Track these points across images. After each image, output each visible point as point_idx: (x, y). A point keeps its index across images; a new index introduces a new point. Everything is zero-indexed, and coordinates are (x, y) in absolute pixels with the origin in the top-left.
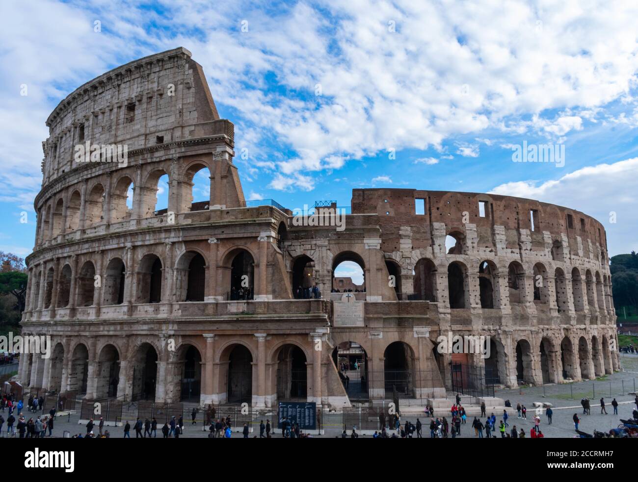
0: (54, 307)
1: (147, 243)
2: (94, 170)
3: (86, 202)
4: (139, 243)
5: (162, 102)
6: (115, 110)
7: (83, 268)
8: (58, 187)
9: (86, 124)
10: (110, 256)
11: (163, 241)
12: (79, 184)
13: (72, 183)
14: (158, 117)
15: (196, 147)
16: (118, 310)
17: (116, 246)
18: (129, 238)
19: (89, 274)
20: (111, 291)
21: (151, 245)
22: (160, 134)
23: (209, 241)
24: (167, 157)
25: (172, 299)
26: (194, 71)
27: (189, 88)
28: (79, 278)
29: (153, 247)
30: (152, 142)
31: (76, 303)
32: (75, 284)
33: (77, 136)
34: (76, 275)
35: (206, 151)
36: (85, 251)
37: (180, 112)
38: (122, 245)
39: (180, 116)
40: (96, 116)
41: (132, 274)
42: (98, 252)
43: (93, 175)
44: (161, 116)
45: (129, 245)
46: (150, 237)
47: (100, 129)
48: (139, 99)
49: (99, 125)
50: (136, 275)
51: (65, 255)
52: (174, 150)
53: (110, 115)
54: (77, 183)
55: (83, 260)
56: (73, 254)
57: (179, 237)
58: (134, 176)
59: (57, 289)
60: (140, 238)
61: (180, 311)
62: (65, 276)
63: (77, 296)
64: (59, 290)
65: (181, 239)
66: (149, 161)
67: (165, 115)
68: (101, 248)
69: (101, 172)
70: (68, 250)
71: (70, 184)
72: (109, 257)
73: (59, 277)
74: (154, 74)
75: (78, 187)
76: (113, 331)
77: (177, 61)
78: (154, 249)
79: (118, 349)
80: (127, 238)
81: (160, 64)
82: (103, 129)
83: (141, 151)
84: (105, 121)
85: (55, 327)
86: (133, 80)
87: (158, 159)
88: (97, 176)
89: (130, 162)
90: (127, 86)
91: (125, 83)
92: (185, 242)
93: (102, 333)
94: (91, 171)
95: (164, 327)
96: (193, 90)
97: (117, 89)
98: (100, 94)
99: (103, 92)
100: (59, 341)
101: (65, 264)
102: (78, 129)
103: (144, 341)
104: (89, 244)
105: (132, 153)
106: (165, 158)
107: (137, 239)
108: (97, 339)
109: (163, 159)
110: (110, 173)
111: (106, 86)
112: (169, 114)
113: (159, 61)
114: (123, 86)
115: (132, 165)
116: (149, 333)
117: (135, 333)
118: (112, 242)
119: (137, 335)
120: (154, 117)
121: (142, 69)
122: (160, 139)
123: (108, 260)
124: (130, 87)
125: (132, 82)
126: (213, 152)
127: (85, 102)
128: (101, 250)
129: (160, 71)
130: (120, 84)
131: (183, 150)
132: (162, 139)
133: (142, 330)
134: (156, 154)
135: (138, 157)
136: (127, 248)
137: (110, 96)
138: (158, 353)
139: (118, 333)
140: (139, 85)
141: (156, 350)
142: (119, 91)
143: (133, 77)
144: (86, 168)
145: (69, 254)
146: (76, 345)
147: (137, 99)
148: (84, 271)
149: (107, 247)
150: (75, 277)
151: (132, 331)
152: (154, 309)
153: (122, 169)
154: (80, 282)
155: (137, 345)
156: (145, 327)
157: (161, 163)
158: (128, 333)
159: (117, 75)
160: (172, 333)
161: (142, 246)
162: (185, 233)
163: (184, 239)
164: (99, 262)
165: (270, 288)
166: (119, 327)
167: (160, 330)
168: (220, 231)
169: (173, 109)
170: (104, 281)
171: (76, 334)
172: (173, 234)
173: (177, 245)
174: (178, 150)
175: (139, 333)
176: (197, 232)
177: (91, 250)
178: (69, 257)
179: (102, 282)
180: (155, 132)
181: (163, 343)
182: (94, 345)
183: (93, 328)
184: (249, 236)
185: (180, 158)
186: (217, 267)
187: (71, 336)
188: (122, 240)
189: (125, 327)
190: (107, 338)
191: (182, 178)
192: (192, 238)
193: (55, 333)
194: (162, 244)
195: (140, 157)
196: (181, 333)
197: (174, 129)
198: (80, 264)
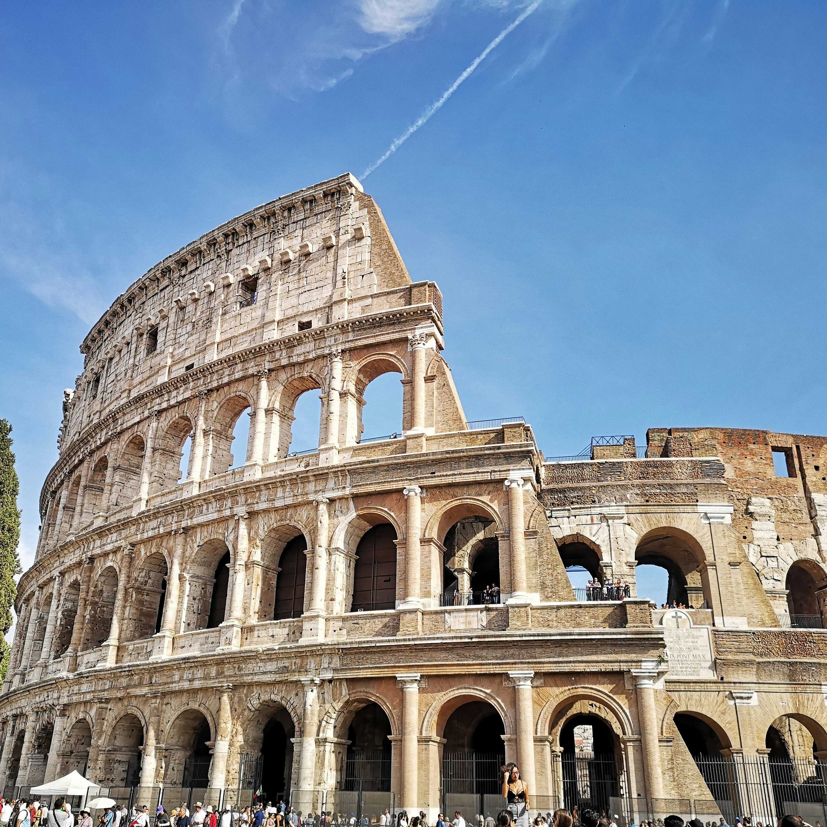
0: (76, 650)
1: (279, 504)
2: (174, 393)
3: (154, 450)
4: (263, 506)
5: (309, 266)
6: (220, 292)
7: (142, 569)
8: (101, 437)
9: (163, 324)
10: (200, 538)
11: (311, 497)
12: (141, 425)
13: (129, 424)
14: (300, 291)
15: (377, 331)
16: (211, 639)
17: (215, 516)
18: (242, 499)
19: (150, 581)
20: (195, 607)
21: (287, 507)
22: (305, 320)
23: (405, 492)
24: (319, 352)
25: (328, 608)
26: (369, 213)
28: (132, 587)
29: (290, 512)
30: (293, 330)
32: (125, 600)
33: (143, 348)
34: (128, 582)
35: (396, 336)
36: (151, 534)
37: (344, 278)
38: (228, 513)
39: (344, 284)
40: (182, 308)
41: (246, 566)
42: (176, 532)
43: (173, 402)
44: (308, 288)
45: (241, 510)
46: (284, 492)
47: (189, 328)
49: (185, 322)
50: (252, 567)
51: (108, 548)
52: (333, 338)
53: (209, 302)
54: (139, 423)
55: (143, 552)
56: (123, 543)
57: (344, 488)
58: (253, 392)
59: (84, 617)
60: (264, 495)
61: (344, 631)
63: (126, 621)
64: (89, 617)
65: (347, 491)
66: (284, 362)
67: (314, 286)
68: (183, 525)
69: (188, 394)
70: (114, 538)
71: (125, 426)
72: (198, 540)
73: (90, 594)
74: (295, 224)
75: (140, 428)
76: (200, 679)
77: (338, 199)
78: (291, 515)
79: (209, 719)
80: (238, 498)
81: (308, 206)
82: (194, 326)
83: (269, 346)
84: (198, 314)
85: (76, 688)
86: (255, 238)
87: (301, 359)
88: (180, 403)
89: (246, 369)
90: (243, 251)
91: (239, 246)
92: (356, 497)
93: (175, 687)
94: (169, 397)
95: (312, 663)
96: (367, 241)
97: (224, 257)
98: (191, 272)
99: (197, 268)
100: (81, 716)
101: (104, 567)
102: (145, 336)
103: (265, 697)
104: (159, 520)
105: (253, 351)
106: (314, 355)
107: (259, 498)
108: (165, 701)
109: (311, 357)
110: (205, 394)
111: (204, 258)
112: (322, 284)
113: (304, 201)
114: (235, 251)
115: (250, 372)
116: (278, 678)
117: (248, 679)
118: (207, 509)
119: (250, 685)
120: (293, 292)
121: (273, 220)
122: (303, 326)
123: (195, 545)
124: (249, 251)
125: (253, 242)
126: (410, 337)
127: (161, 291)
128: (183, 528)
129: (305, 219)
130: (231, 250)
131: (351, 336)
132: (309, 324)
133: (265, 673)
134: (299, 350)
135: (263, 358)
136: (236, 518)
137: (210, 272)
138: (295, 720)
139: (210, 683)
140: (266, 246)
141: (292, 714)
142: (227, 261)
143: (255, 234)
144: (159, 391)
145: (116, 544)
146: (118, 718)
147: (262, 267)
148: (143, 574)
149: (196, 521)
150: (125, 587)
151: (242, 675)
152: (290, 630)
153: (228, 384)
154: (134, 595)
155: (250, 705)
156: (271, 666)
157: (306, 364)
158: (234, 681)
159: (226, 235)
160: (328, 675)
161: (268, 511)
162: (357, 478)
163: (355, 491)
164: (178, 551)
165: (534, 580)
166: (213, 671)
167: (303, 670)
168: (426, 472)
169: (330, 274)
170: (186, 585)
171: (120, 694)
172: (332, 483)
173: (338, 505)
174: (341, 337)
175: (256, 678)
176: (380, 476)
177: (162, 531)
178: (116, 551)
179: (180, 587)
180: (295, 316)
181: (309, 698)
182: (157, 713)
183: (157, 677)
184: (487, 477)
185: (343, 351)
186: (423, 541)
187: (108, 701)
188: (228, 503)
189: (229, 670)
190: (186, 697)
191: (348, 387)
192: (371, 489)
193: (74, 699)
194: (309, 503)
195: (268, 358)
196: (347, 675)
197: (331, 306)
198: (139, 563)
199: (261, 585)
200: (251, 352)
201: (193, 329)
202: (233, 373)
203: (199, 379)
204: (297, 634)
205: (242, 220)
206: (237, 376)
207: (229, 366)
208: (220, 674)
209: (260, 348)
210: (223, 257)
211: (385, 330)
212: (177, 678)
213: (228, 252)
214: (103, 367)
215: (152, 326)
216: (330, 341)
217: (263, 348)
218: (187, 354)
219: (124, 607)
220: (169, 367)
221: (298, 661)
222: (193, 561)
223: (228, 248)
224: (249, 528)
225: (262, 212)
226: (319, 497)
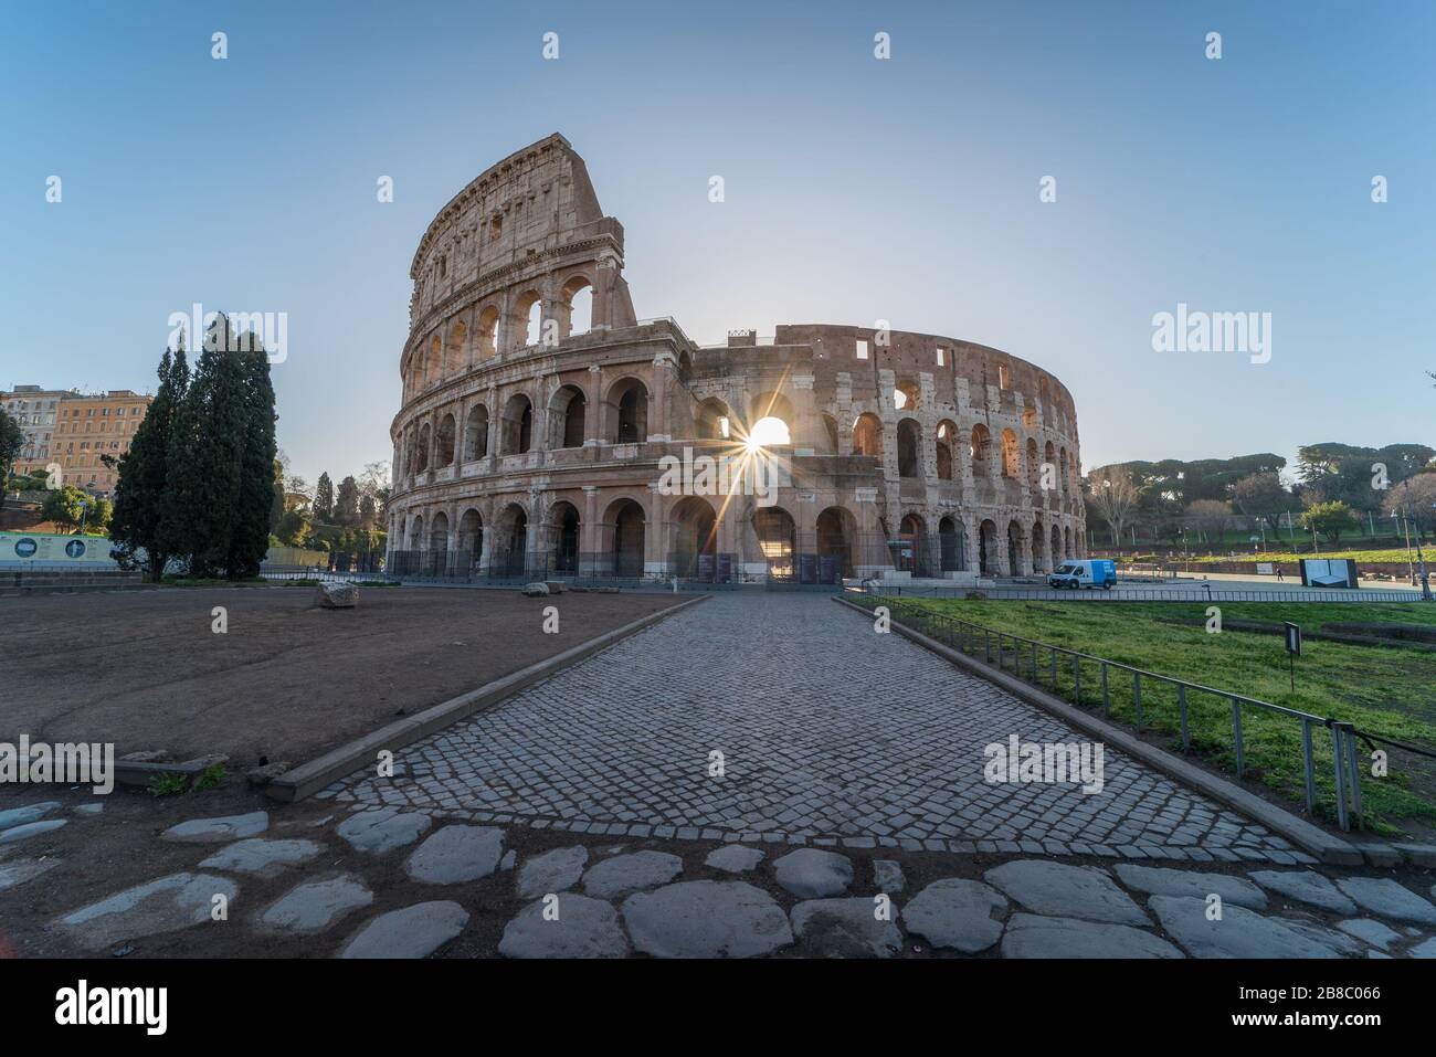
0: (413, 475)
1: (514, 379)
2: (454, 305)
3: (446, 345)
4: (504, 381)
5: (534, 208)
6: (479, 229)
7: (442, 424)
8: (419, 337)
10: (472, 402)
11: (532, 375)
12: (438, 329)
14: (529, 227)
15: (574, 255)
16: (480, 465)
17: (478, 389)
18: (492, 377)
19: (447, 433)
20: (472, 447)
21: (519, 382)
22: (530, 247)
23: (590, 370)
24: (539, 272)
25: (544, 446)
26: (572, 164)
27: (566, 185)
28: (438, 435)
29: (522, 384)
30: (522, 255)
31: (434, 466)
32: (434, 443)
33: (439, 272)
34: (435, 432)
35: (587, 259)
36: (444, 401)
37: (555, 216)
38: (484, 386)
39: (555, 221)
40: (459, 242)
41: (497, 422)
42: (458, 400)
43: (454, 311)
44: (533, 224)
45: (492, 385)
46: (516, 372)
47: (463, 257)
48: (507, 207)
49: (461, 253)
50: (500, 422)
51: (424, 411)
52: (548, 261)
53: (474, 237)
54: (437, 327)
55: (442, 412)
56: (431, 408)
57: (552, 367)
58: (499, 302)
60: (506, 373)
61: (554, 460)
62: (424, 440)
63: (435, 457)
64: (418, 455)
65: (554, 370)
66: (517, 280)
67: (537, 222)
68: (462, 394)
69: (462, 306)
72: (470, 404)
74: (524, 175)
76: (474, 491)
77: (552, 153)
78: (522, 387)
79: (481, 514)
80: (490, 376)
81: (532, 161)
82: (465, 255)
83: (507, 268)
84: (468, 246)
85: (413, 497)
86: (500, 186)
87: (527, 277)
88: (458, 312)
89: (494, 286)
90: (493, 197)
91: (490, 194)
92: (560, 373)
93: (461, 496)
94: (452, 308)
95: (534, 481)
98: (462, 215)
99: (466, 212)
100: (418, 514)
101: (423, 424)
102: (439, 265)
103: (510, 501)
104: (448, 392)
105: (498, 272)
106: (536, 274)
107: (503, 376)
108: (457, 504)
109: (533, 276)
110: (472, 304)
111: (469, 203)
112: (541, 221)
113: (530, 156)
114: (489, 198)
115: (497, 288)
116: (516, 489)
117: (499, 491)
118: (473, 384)
119: (502, 493)
120: (524, 227)
121: (510, 172)
122: (531, 252)
123: (469, 408)
124: (496, 197)
125: (499, 190)
126: (596, 259)
127: (446, 230)
128: (462, 397)
129: (530, 170)
131: (558, 259)
132: (533, 251)
133: (509, 487)
134: (526, 271)
135: (505, 278)
136: (490, 389)
137: (473, 215)
138: (527, 514)
139: (479, 493)
140: (507, 193)
141: (525, 511)
142: (484, 205)
143: (500, 183)
144: (446, 303)
145: (428, 408)
146: (435, 515)
147: (504, 209)
148: (443, 427)
149: (469, 392)
150: (434, 436)
151: (496, 488)
152: (522, 460)
153: (485, 297)
154: (439, 441)
155: (502, 506)
156: (512, 483)
157: (531, 281)
158: (491, 492)
159: (481, 185)
160: (543, 487)
161: (508, 384)
162: (561, 361)
163: (559, 370)
164: (459, 412)
165: (668, 426)
166: (480, 486)
167: (529, 484)
168: (603, 355)
169: (547, 213)
170: (465, 434)
171: (434, 500)
172: (544, 365)
173: (550, 379)
174: (552, 261)
175: (503, 490)
176: (574, 359)
177: (450, 399)
178: (428, 413)
179: (461, 435)
180: (525, 245)
181: (533, 501)
182: (454, 511)
183: (452, 491)
184: (641, 359)
185: (554, 271)
186: (600, 403)
187: (430, 504)
188: (485, 380)
189: (489, 485)
190: (468, 501)
191: (557, 297)
192: (569, 368)
193: (414, 504)
194: (532, 378)
195: (507, 278)
196: (555, 487)
197: (546, 238)
198: (440, 420)
199: (508, 433)
201: (465, 258)
202: (487, 289)
203: (468, 294)
204: (525, 462)
206: (489, 291)
207: (485, 284)
208: (484, 488)
209: (502, 270)
210: (481, 202)
212: (461, 490)
213: (484, 198)
215: (443, 257)
216: (545, 264)
218: (462, 277)
219: (434, 449)
220: (452, 286)
221: (526, 479)
222: (469, 419)
223: (484, 195)
224: (498, 396)
225: (502, 166)
226: (537, 374)
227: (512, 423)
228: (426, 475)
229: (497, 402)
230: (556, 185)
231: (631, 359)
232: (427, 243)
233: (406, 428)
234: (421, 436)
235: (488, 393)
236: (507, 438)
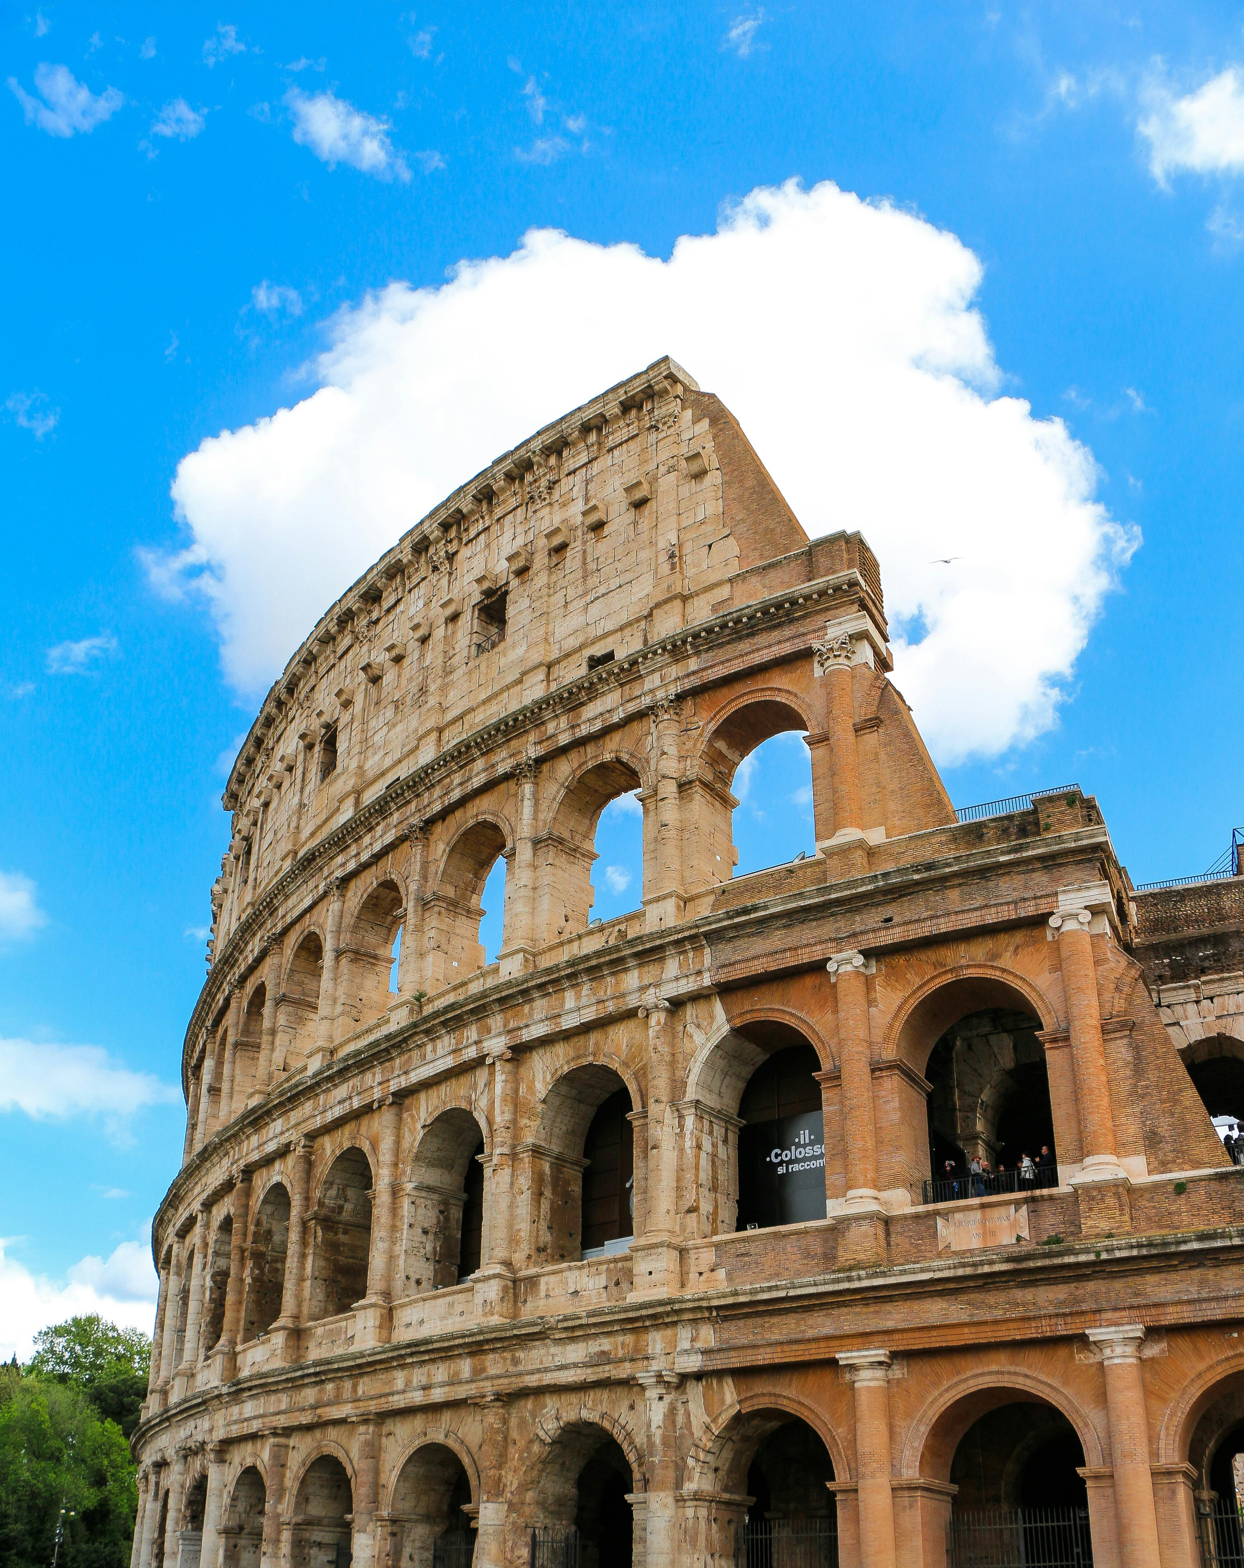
0: (233, 1343)
1: (569, 1022)
2: (367, 840)
3: (339, 954)
4: (538, 1031)
5: (602, 547)
6: (439, 633)
7: (329, 1184)
8: (255, 946)
9: (345, 718)
11: (632, 1001)
12: (315, 911)
13: (297, 913)
14: (589, 598)
15: (744, 646)
16: (458, 1309)
17: (449, 1062)
18: (496, 1022)
19: (348, 1207)
20: (429, 1247)
21: (586, 1028)
22: (598, 650)
23: (831, 967)
24: (632, 707)
25: (683, 1228)
26: (712, 423)
27: (699, 475)
28: (315, 1218)
29: (594, 1037)
30: (574, 673)
31: (305, 1310)
32: (304, 1243)
33: (314, 770)
34: (307, 1208)
35: (787, 649)
36: (338, 1113)
37: (672, 556)
38: (471, 1053)
39: (673, 568)
40: (376, 680)
41: (514, 1156)
42: (381, 1105)
43: (365, 857)
44: (602, 590)
45: (497, 1045)
46: (578, 997)
47: (390, 713)
48: (520, 563)
49: (383, 704)
50: (526, 1157)
51: (271, 1147)
52: (657, 675)
53: (422, 656)
54: (310, 908)
56: (293, 1136)
57: (699, 973)
58: (508, 810)
59: (242, 1280)
60: (540, 1006)
61: (721, 1273)
62: (269, 1232)
63: (308, 1283)
64: (248, 1280)
65: (707, 980)
66: (564, 739)
67: (614, 583)
68: (393, 1086)
69: (389, 838)
70: (278, 1130)
71: (288, 920)
72: (423, 1114)
73: (250, 1238)
74: (571, 478)
75: (314, 919)
76: (443, 1385)
77: (651, 411)
78: (597, 1044)
79: (466, 1460)
80: (490, 1021)
81: (593, 437)
82: (397, 708)
83: (532, 712)
84: (404, 682)
85: (235, 1410)
86: (498, 520)
87: (598, 725)
88: (378, 857)
89: (493, 766)
90: (478, 549)
91: (471, 541)
92: (726, 989)
93: (398, 1402)
94: (359, 847)
95: (656, 1342)
96: (714, 478)
97: (445, 567)
98: (388, 611)
99: (398, 601)
100: (249, 1462)
101: (268, 1186)
102: (317, 748)
103: (570, 1415)
104: (351, 1083)
105: (502, 727)
106: (622, 715)
107: (531, 1015)
108: (385, 1430)
109: (615, 719)
110: (421, 829)
111: (409, 578)
112: (629, 576)
113: (585, 429)
114: (465, 552)
115: (501, 769)
116: (591, 1375)
117: (532, 1381)
118: (434, 1050)
119: (540, 1391)
120: (575, 603)
121: (529, 478)
122: (597, 663)
123: (419, 1126)
124: (488, 546)
125: (495, 528)
126: (816, 645)
127: (341, 658)
128: (393, 1094)
129: (590, 462)
130: (456, 552)
131: (693, 664)
132: (610, 657)
133: (563, 1367)
134: (591, 710)
135: (524, 739)
136: (488, 1061)
137: (421, 603)
138: (632, 1457)
139: (461, 1392)
140: (520, 529)
141: (625, 1446)
142: (450, 574)
143: (499, 512)
144: (340, 841)
145: (283, 1140)
146: (308, 1464)
147: (513, 568)
148: (333, 1192)
149: (416, 1076)
150: (302, 1219)
151: (520, 1374)
152: (609, 1278)
153: (463, 802)
154: (320, 1233)
155: (541, 1433)
156: (576, 1352)
157: (608, 738)
158: (505, 1385)
159: (445, 526)
160: (693, 1363)
161: (546, 1041)
162: (727, 952)
163: (723, 976)
164: (386, 1145)
165: (1132, 1129)
166: (465, 1367)
167: (640, 1356)
168: (872, 918)
169: (644, 555)
170: (406, 1203)
171: (306, 1419)
172: (672, 967)
173: (690, 1012)
174: (674, 671)
175: (548, 1379)
176: (777, 939)
177: (356, 1103)
178: (283, 1152)
179: (394, 1210)
180: (580, 648)
181: (657, 1412)
182: (374, 1452)
183: (366, 1386)
184: (1007, 914)
185: (680, 698)
186: (876, 1068)
187: (288, 1431)
188: (472, 1033)
189: (494, 1364)
190: (418, 1422)
191: (695, 768)
192: (758, 967)
193: (235, 1431)
194: (631, 1014)
195: (532, 737)
196: (736, 1361)
197: (650, 614)
198: (322, 1170)
199: (548, 1193)
200: (498, 730)
201: (396, 714)
202: (469, 779)
203: (408, 802)
204: (624, 1285)
205: (472, 490)
206: (477, 782)
207: (461, 767)
208: (478, 1373)
209: (516, 720)
210: (442, 569)
211: (761, 640)
212: (400, 1384)
213: (451, 557)
214: (255, 824)
215: (327, 726)
216: (652, 681)
217: (521, 718)
218: (388, 762)
219: (303, 1256)
220: (358, 793)
221: (629, 1339)
222: (417, 1158)
223: (452, 549)
224: (515, 1080)
225: (507, 465)
226: (650, 998)
227: (559, 1162)
228: (278, 1339)
229: (516, 1103)
230: (668, 482)
231: (971, 920)
232: (280, 704)
233: (208, 1205)
234: (258, 1223)
235: (482, 1075)
236: (545, 1206)
